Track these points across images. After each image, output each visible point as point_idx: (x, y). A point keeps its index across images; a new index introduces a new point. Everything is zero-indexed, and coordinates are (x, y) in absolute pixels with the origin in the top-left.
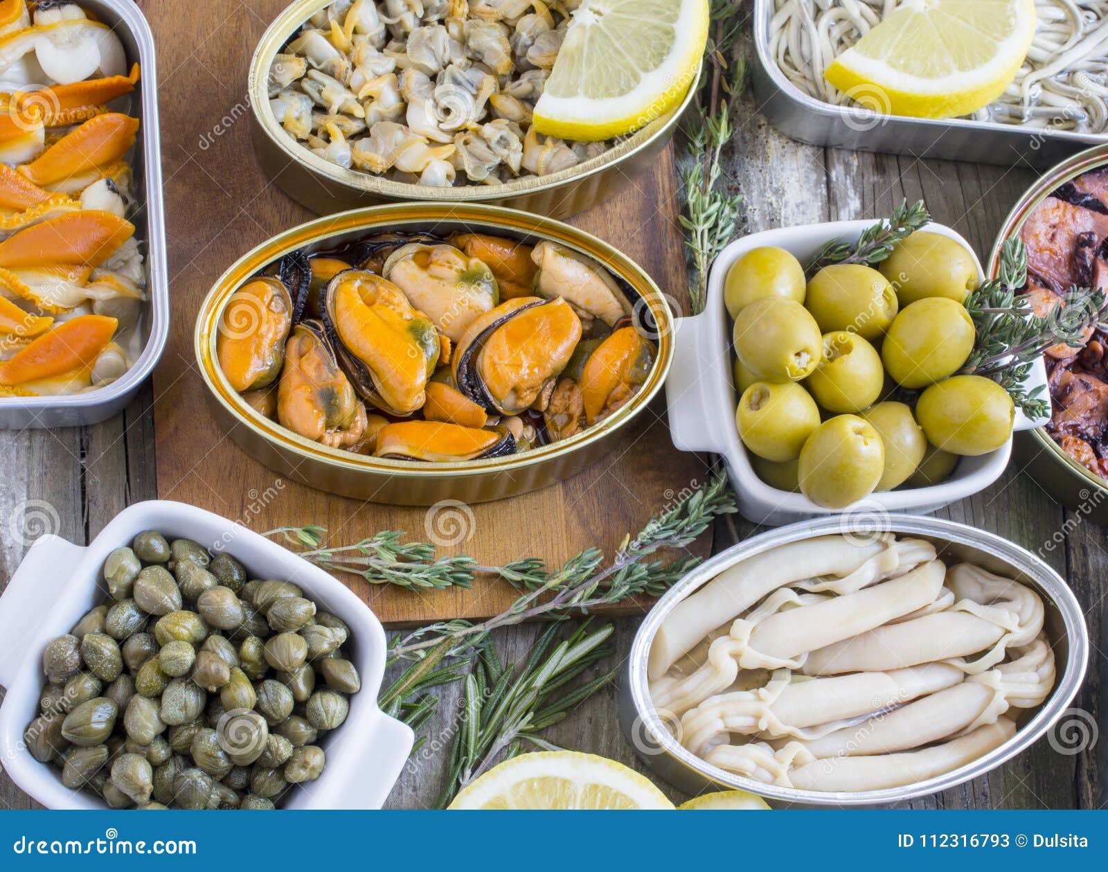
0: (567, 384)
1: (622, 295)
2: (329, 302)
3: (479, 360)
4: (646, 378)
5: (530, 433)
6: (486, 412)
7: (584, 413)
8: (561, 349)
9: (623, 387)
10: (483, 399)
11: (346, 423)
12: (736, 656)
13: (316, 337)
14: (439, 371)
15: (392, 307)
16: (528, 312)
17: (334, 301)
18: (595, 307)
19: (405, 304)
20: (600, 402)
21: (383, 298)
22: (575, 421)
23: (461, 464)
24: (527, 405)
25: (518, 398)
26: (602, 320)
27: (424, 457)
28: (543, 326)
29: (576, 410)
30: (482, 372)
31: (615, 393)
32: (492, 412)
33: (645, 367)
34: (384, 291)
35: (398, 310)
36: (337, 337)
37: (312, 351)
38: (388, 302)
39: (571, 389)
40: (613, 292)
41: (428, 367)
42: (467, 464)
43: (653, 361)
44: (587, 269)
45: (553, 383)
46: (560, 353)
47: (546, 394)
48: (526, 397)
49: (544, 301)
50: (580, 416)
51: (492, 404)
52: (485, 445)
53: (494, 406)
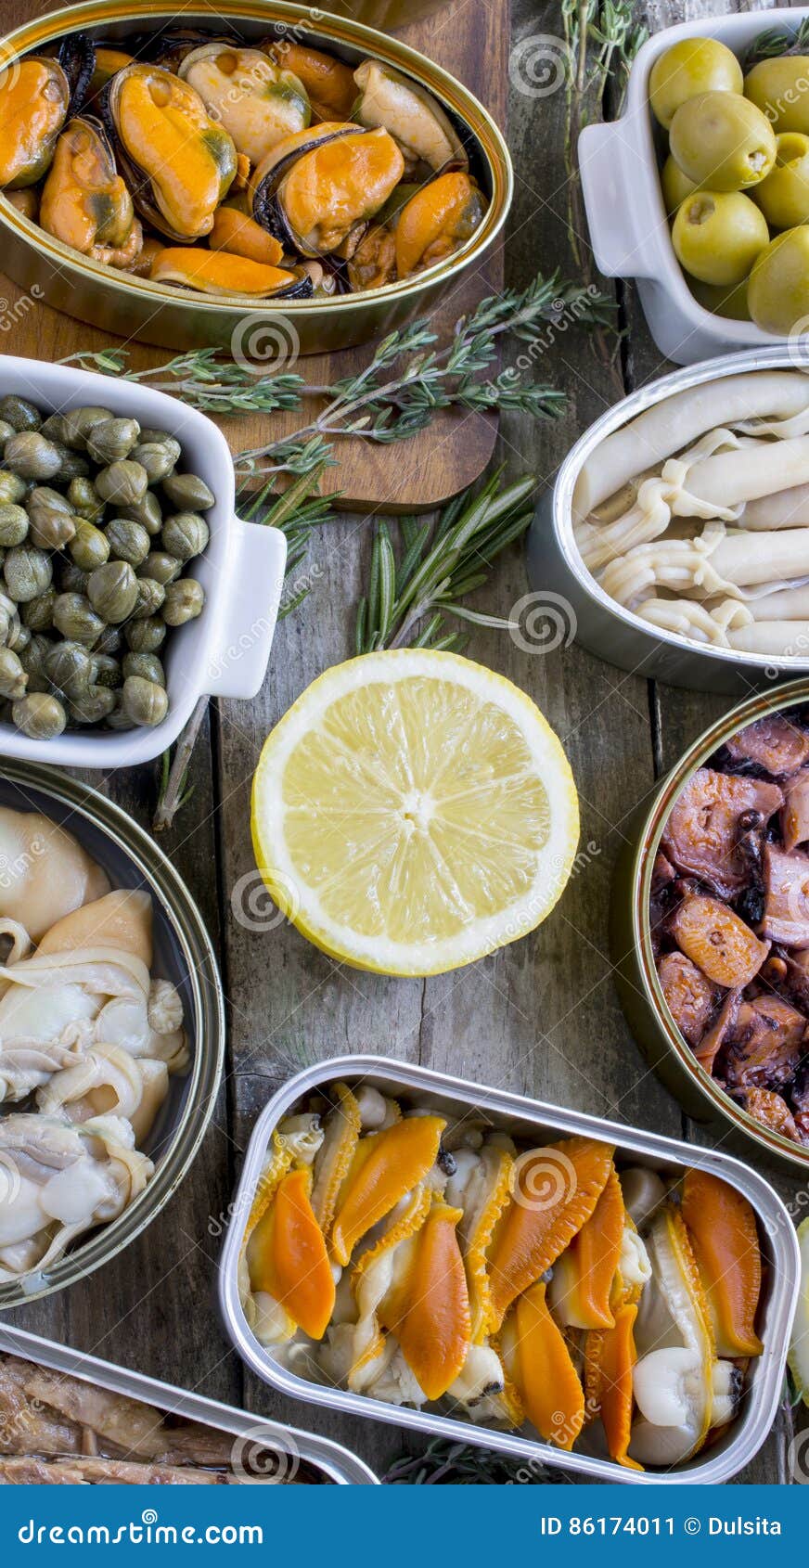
0: (378, 230)
1: (454, 136)
2: (113, 96)
3: (282, 186)
4: (473, 234)
5: (329, 283)
6: (283, 248)
7: (394, 267)
8: (377, 186)
9: (445, 241)
10: (282, 234)
11: (119, 238)
12: (669, 500)
13: (94, 133)
14: (233, 195)
15: (185, 112)
16: (343, 140)
17: (119, 97)
18: (420, 146)
19: (202, 111)
20: (417, 256)
21: (176, 101)
22: (384, 275)
23: (250, 302)
24: (331, 248)
25: (322, 238)
26: (426, 163)
27: (206, 289)
28: (361, 157)
29: (385, 262)
30: (283, 202)
31: (434, 246)
32: (290, 250)
33: (474, 220)
34: (178, 93)
35: (194, 117)
36: (118, 138)
37: (89, 151)
38: (182, 106)
39: (382, 238)
40: (444, 131)
41: (222, 186)
42: (257, 303)
43: (483, 214)
44: (417, 99)
45: (362, 228)
46: (376, 190)
47: (353, 240)
48: (330, 237)
49: (364, 130)
50: (389, 270)
51: (291, 241)
52: (278, 285)
53: (292, 243)
